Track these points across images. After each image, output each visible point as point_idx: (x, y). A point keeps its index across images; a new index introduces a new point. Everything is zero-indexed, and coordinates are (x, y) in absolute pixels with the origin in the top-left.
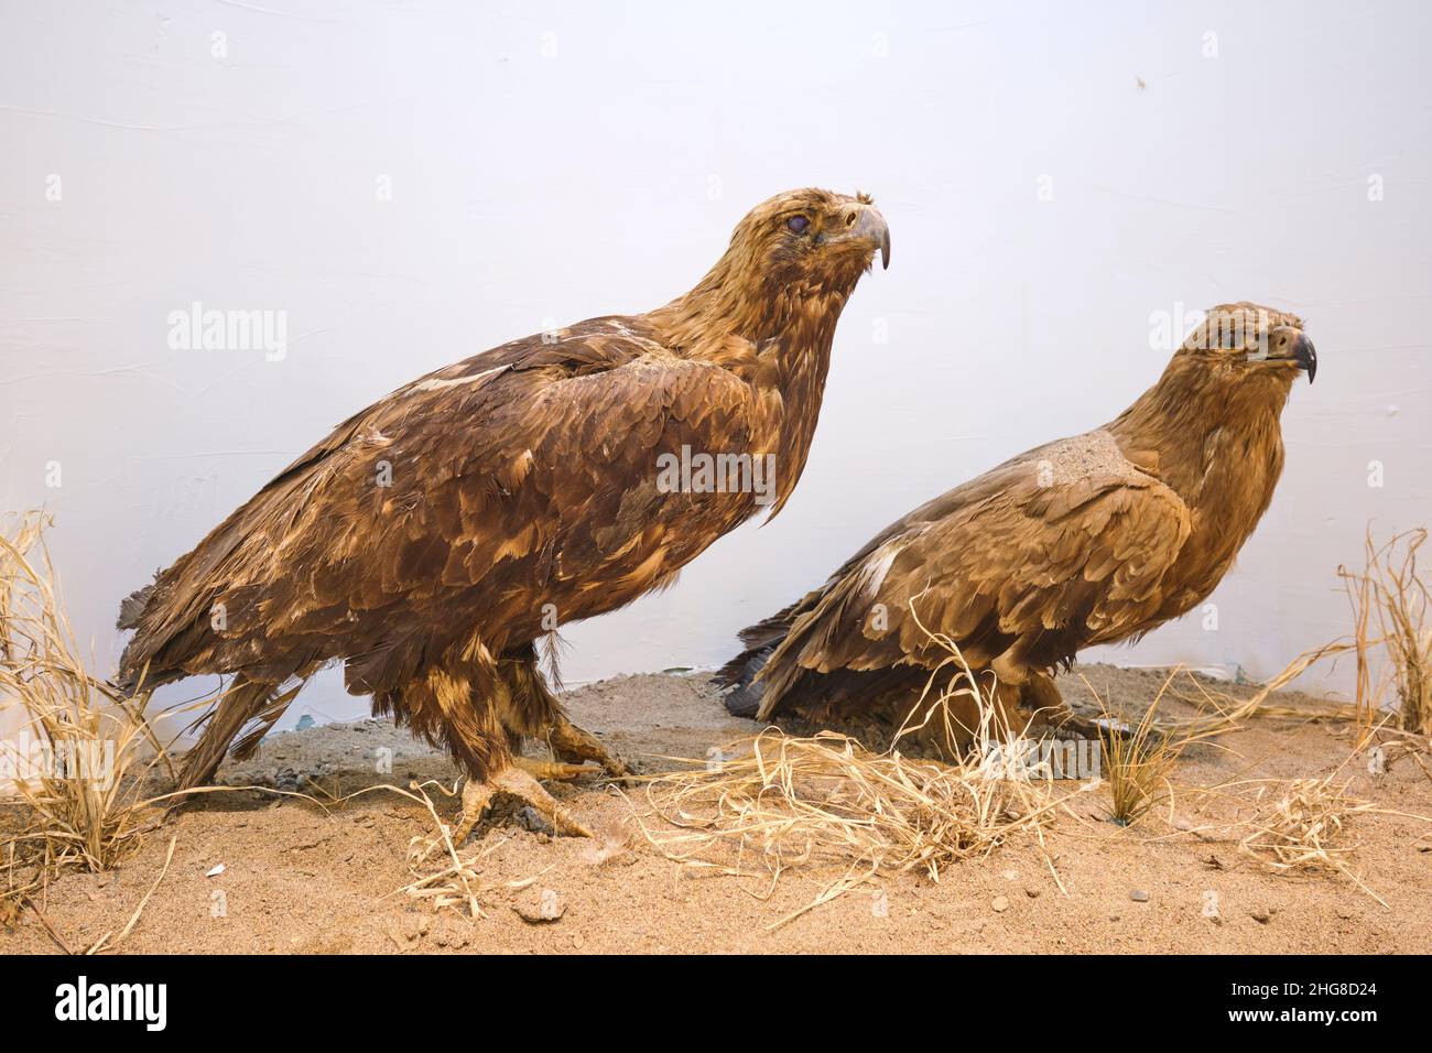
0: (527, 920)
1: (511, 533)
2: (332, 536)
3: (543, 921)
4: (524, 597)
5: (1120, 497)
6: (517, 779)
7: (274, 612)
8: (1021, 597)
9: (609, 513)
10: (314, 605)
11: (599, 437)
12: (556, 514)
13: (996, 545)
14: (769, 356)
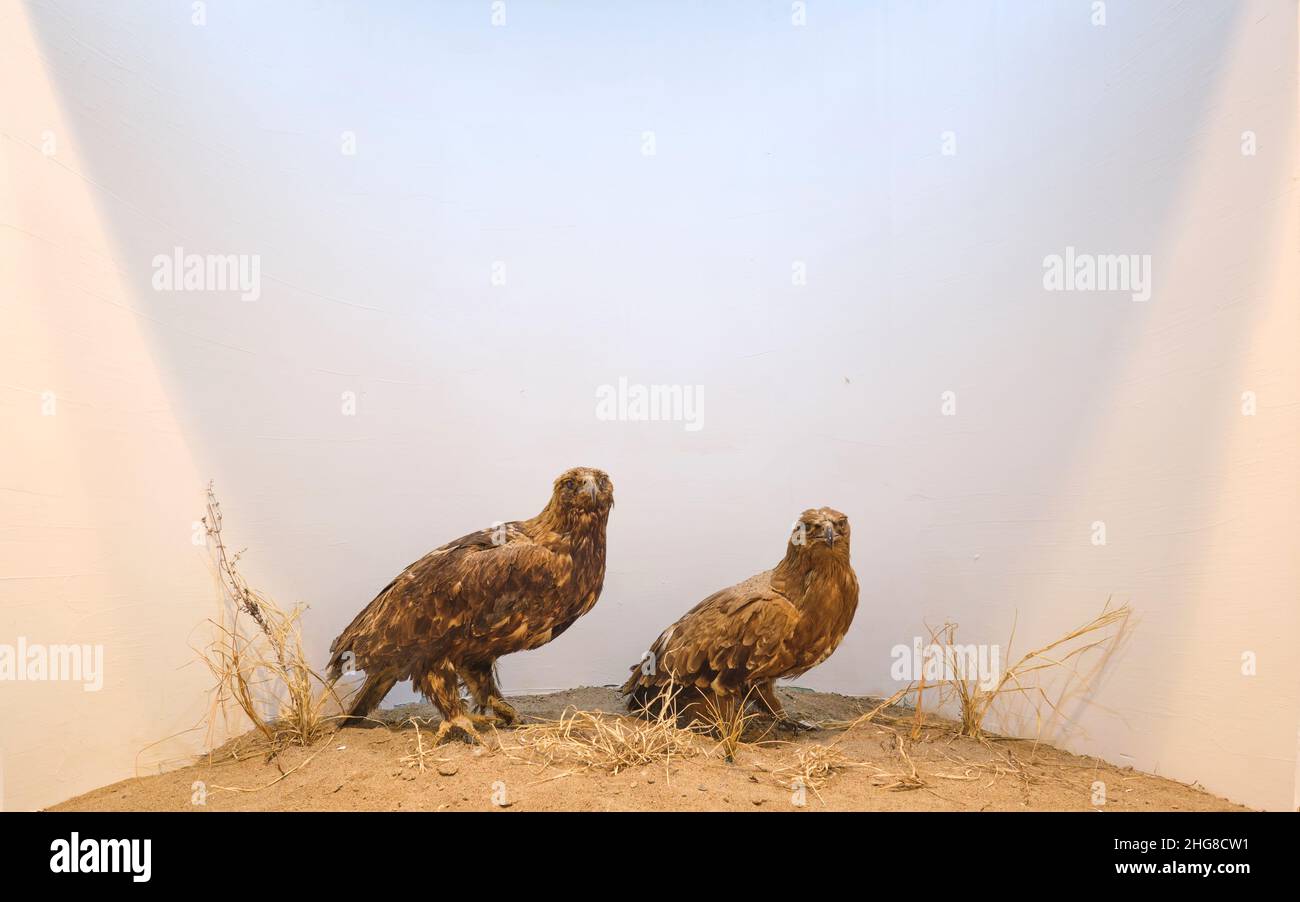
0: (441, 774)
1: (454, 616)
2: (391, 615)
3: (447, 775)
4: (465, 643)
5: (758, 604)
6: (463, 722)
7: (373, 645)
8: (718, 651)
9: (490, 608)
10: (385, 643)
11: (486, 577)
12: (470, 608)
13: (708, 626)
14: (566, 541)
